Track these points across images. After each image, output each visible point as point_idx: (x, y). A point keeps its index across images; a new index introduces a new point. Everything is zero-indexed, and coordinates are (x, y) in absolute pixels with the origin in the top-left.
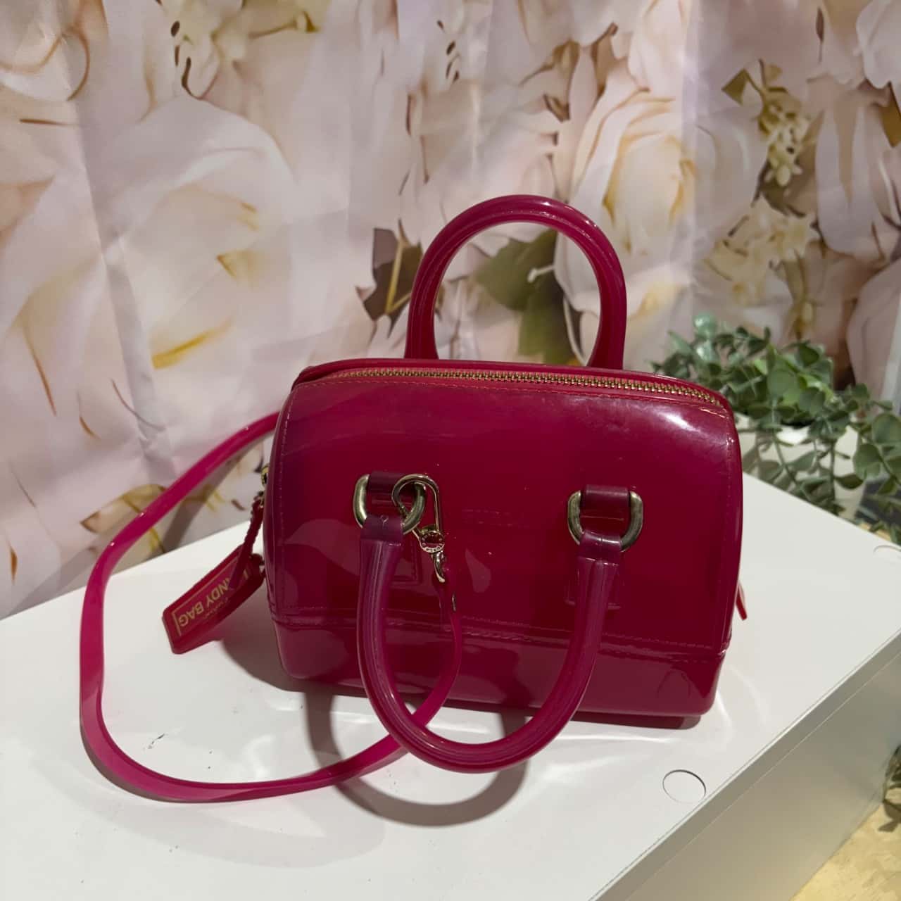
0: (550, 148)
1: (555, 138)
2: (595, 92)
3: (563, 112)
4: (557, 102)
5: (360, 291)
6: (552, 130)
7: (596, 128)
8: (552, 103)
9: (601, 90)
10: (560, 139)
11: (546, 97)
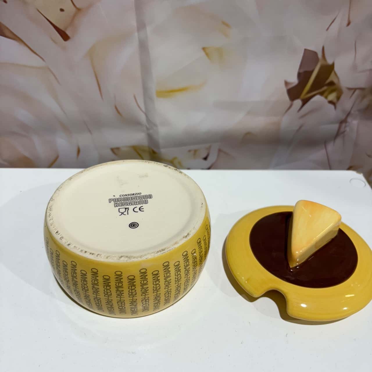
5: (286, 83)
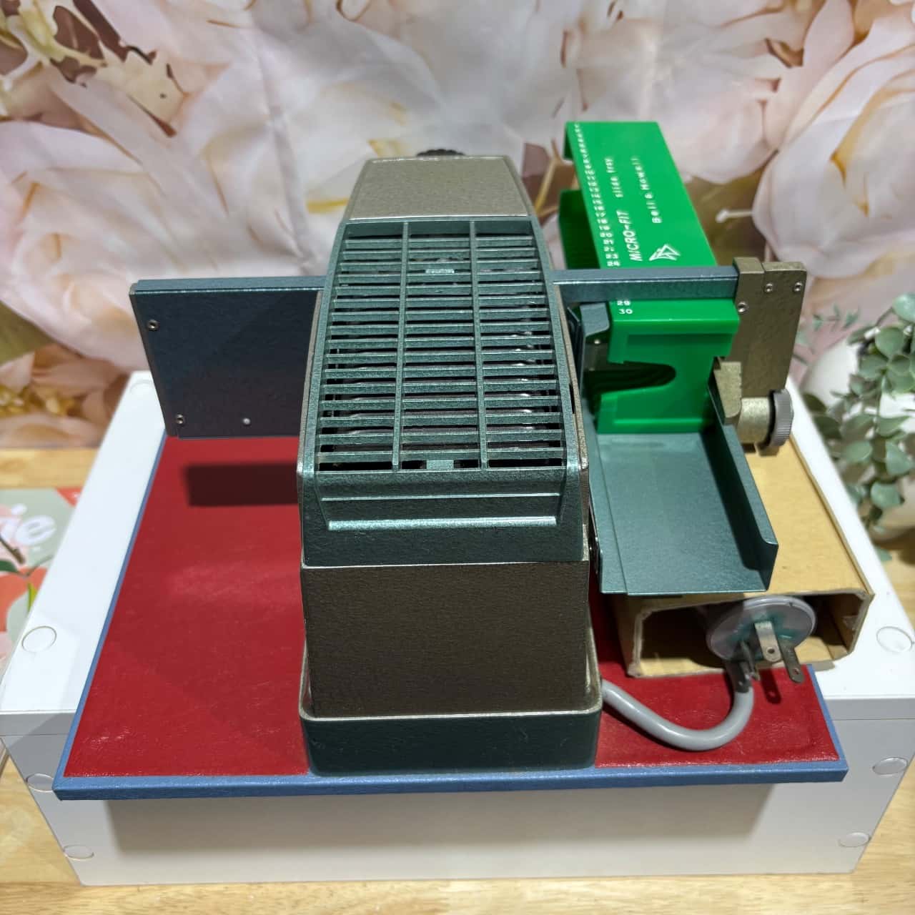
0: (766, 93)
1: (775, 85)
2: (850, 40)
3: (795, 57)
4: (784, 46)
6: (774, 76)
7: (841, 78)
8: (777, 48)
9: (859, 38)
10: (782, 86)
11: (768, 42)
